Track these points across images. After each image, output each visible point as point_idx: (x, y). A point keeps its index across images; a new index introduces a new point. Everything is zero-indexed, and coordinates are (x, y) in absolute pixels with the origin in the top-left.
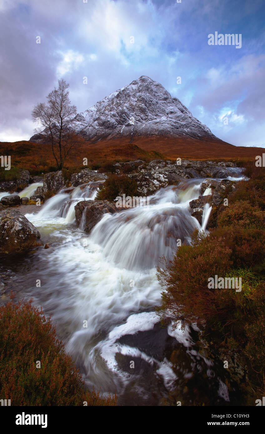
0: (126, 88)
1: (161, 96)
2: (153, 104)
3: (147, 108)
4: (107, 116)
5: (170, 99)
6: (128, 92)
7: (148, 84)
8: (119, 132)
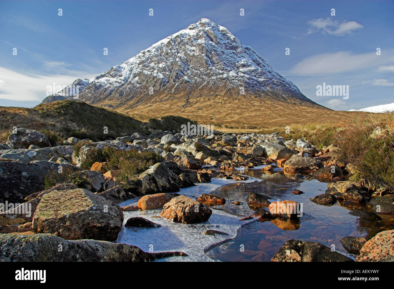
1: (228, 44)
4: (153, 70)
5: (241, 48)
6: (183, 38)
8: (170, 92)
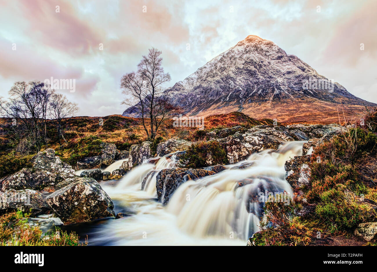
0: (231, 51)
1: (273, 55)
2: (265, 66)
3: (257, 70)
4: (210, 83)
5: (286, 57)
6: (233, 54)
7: (256, 44)
8: (225, 100)
